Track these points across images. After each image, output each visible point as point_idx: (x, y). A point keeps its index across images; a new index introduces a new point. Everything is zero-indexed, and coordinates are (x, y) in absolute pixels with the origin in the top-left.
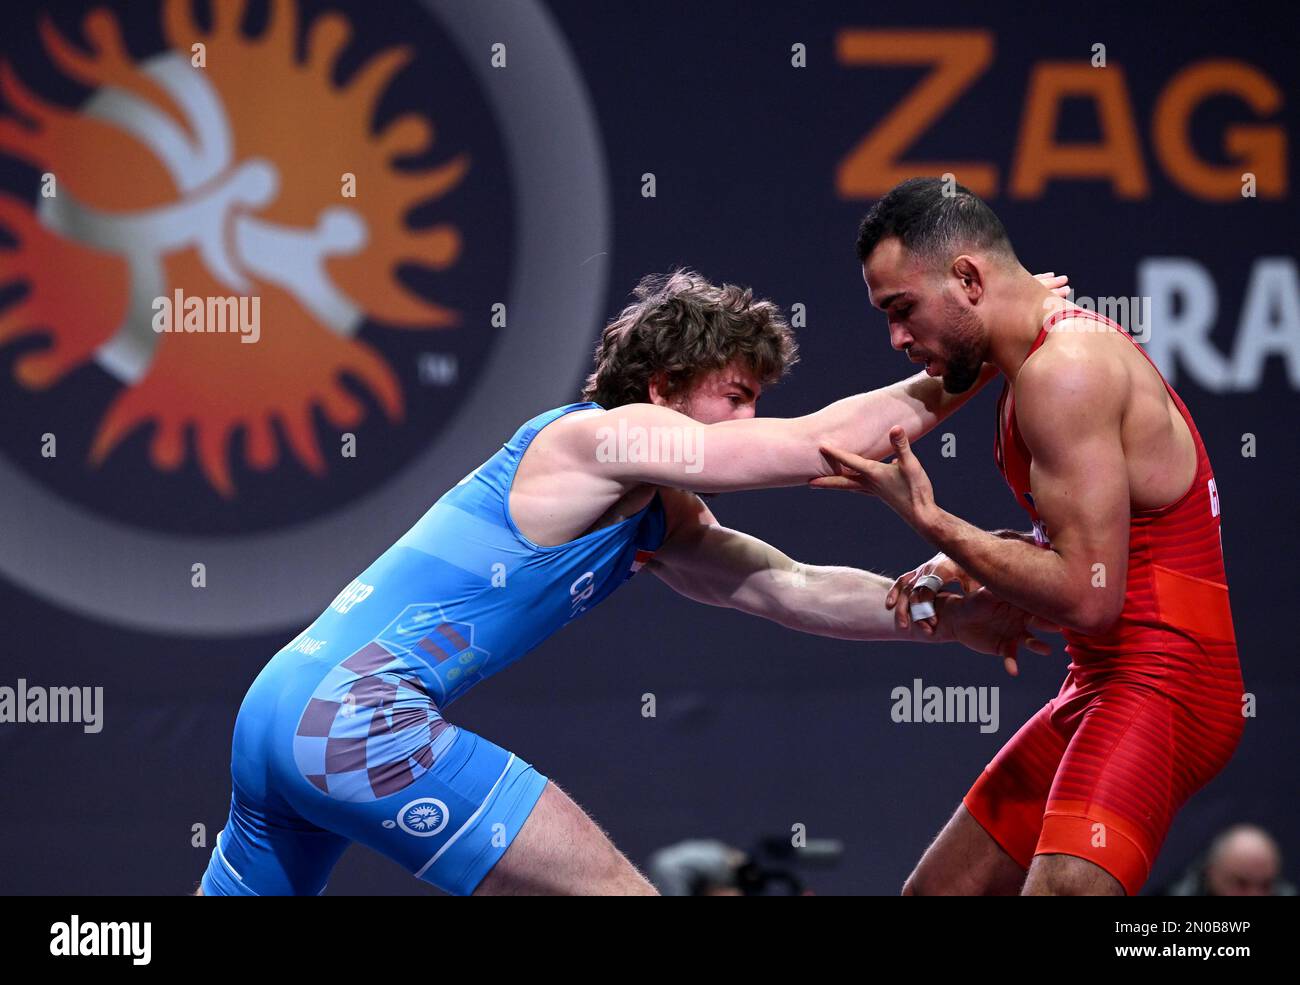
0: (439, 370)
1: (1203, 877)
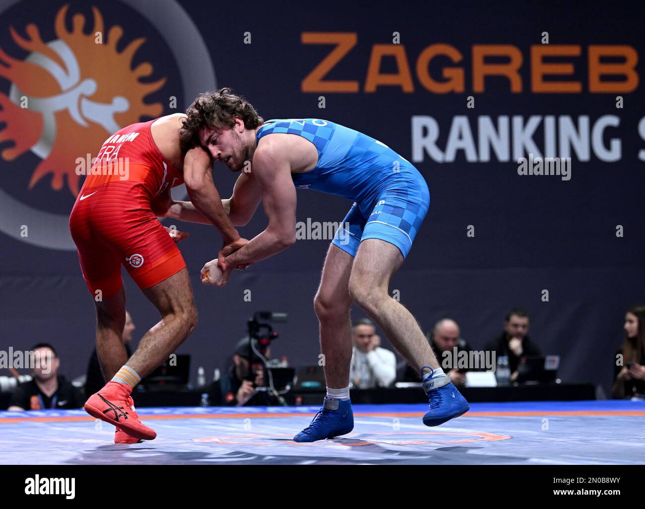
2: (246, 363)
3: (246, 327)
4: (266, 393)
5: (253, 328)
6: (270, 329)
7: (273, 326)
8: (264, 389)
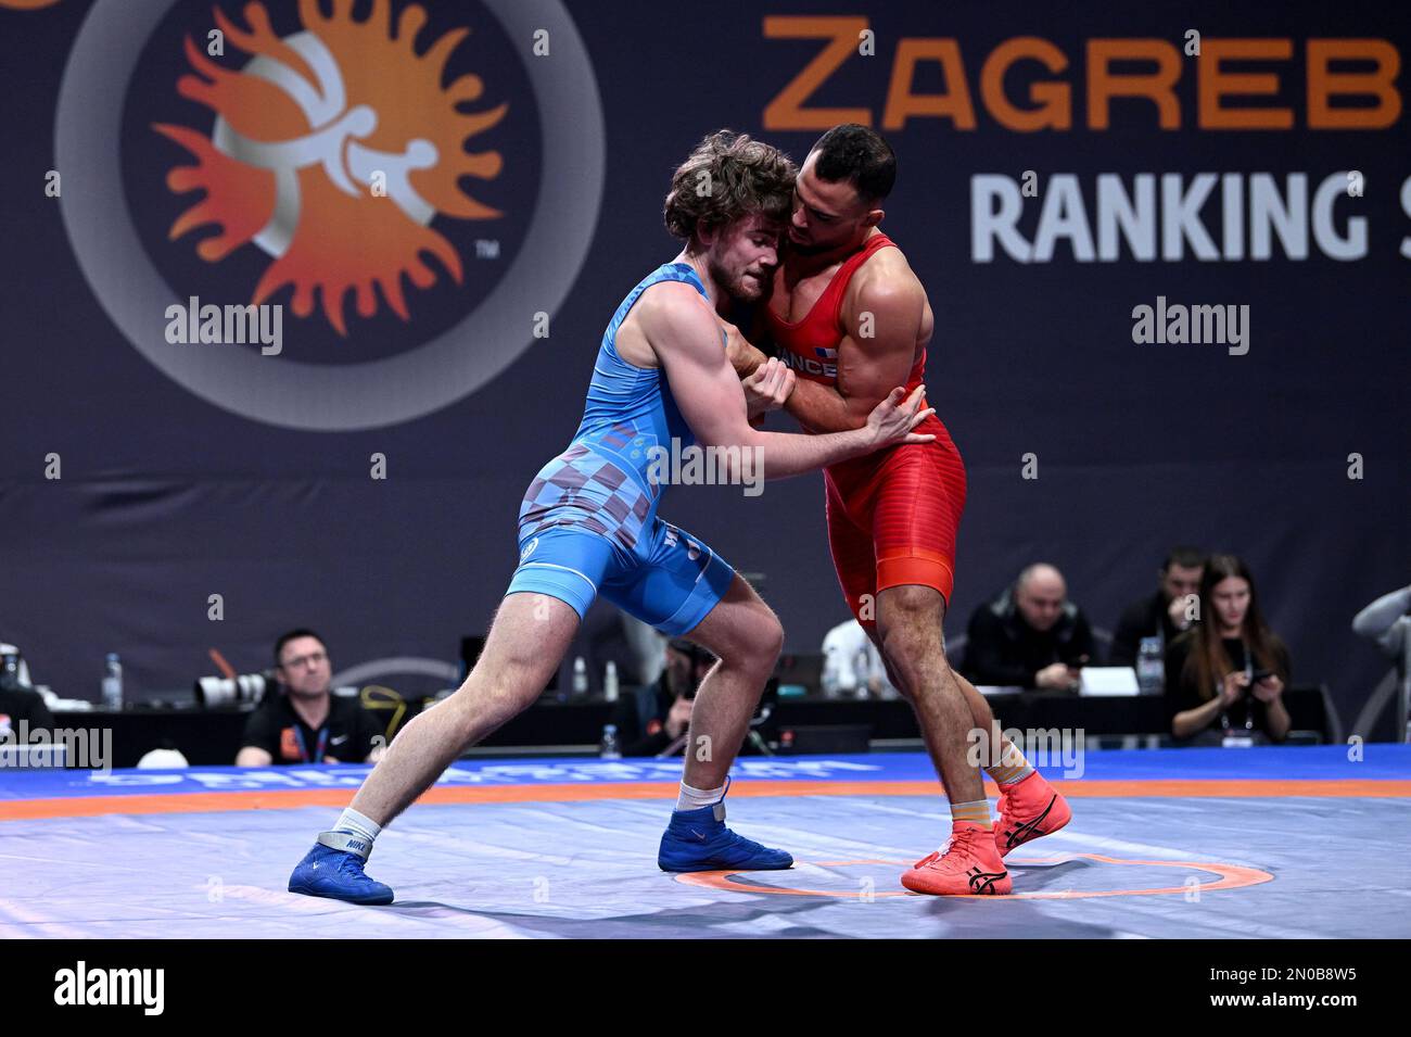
0: (490, 249)
1: (1013, 598)
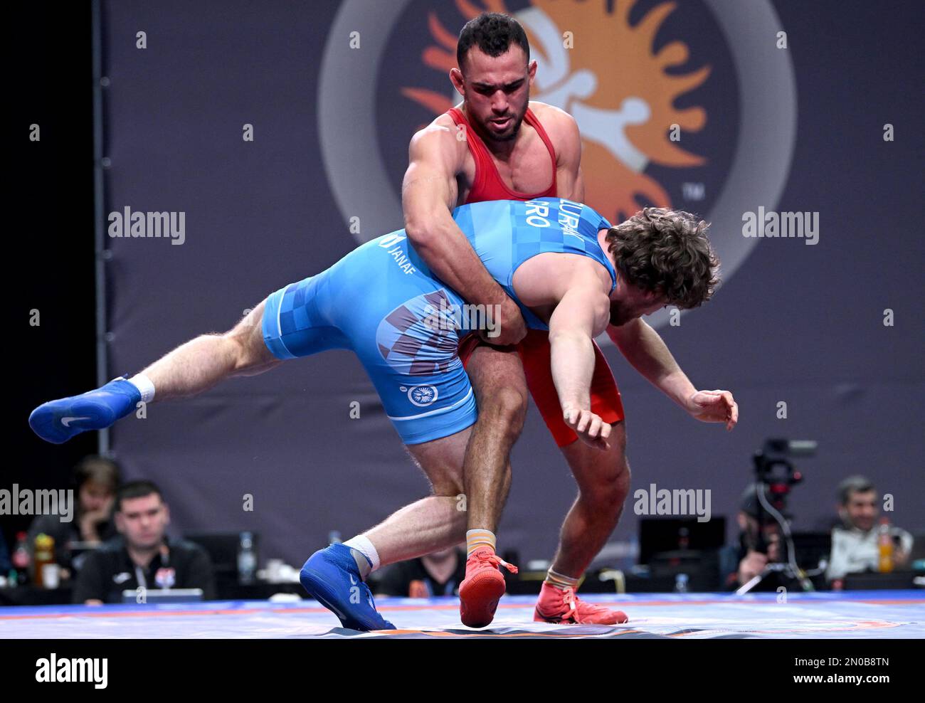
2: (754, 525)
3: (751, 466)
4: (782, 573)
5: (762, 466)
6: (790, 469)
7: (795, 462)
8: (779, 567)
